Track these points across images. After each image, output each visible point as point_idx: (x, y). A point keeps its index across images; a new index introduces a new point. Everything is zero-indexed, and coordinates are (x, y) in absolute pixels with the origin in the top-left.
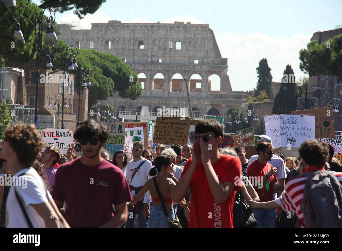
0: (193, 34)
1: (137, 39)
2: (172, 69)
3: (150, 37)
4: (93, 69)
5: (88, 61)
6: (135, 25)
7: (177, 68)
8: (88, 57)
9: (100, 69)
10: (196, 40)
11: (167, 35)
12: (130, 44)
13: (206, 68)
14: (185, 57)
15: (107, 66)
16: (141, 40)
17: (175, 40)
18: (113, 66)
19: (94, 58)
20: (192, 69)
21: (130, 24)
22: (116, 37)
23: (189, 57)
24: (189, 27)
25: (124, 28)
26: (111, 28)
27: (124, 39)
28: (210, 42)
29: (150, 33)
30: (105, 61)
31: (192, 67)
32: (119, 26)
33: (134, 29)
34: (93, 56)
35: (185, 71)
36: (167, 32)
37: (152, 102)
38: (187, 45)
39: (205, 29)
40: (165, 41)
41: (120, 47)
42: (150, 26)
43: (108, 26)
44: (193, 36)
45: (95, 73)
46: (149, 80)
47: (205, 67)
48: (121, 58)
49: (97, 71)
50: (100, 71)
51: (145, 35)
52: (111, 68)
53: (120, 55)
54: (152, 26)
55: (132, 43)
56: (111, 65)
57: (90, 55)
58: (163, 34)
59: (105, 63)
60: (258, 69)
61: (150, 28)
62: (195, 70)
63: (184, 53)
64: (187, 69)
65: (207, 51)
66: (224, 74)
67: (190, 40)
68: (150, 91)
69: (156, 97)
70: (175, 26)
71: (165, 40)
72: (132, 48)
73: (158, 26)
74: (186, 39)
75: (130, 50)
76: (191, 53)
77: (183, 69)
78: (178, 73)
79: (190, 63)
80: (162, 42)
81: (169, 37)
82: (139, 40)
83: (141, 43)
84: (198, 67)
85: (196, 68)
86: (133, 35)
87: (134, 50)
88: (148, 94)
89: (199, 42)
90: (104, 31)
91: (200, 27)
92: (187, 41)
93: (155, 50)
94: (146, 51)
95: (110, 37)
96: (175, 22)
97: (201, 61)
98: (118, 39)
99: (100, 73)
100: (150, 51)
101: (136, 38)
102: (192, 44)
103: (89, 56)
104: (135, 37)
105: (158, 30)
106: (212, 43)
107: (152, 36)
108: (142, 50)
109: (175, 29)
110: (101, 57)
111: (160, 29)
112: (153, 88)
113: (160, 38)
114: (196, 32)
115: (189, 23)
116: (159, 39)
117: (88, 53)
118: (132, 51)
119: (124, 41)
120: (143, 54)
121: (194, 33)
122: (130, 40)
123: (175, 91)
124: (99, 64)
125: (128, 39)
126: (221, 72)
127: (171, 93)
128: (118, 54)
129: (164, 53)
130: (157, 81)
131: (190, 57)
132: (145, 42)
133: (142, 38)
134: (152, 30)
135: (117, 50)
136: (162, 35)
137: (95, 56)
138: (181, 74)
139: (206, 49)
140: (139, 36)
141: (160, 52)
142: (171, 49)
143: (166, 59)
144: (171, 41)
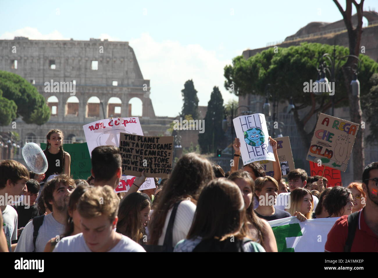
0: (111, 52)
1: (47, 58)
2: (87, 91)
3: (62, 56)
6: (45, 43)
7: (93, 90)
10: (114, 59)
11: (81, 54)
12: (40, 63)
13: (126, 91)
14: (102, 78)
16: (52, 58)
17: (91, 59)
20: (111, 92)
21: (39, 41)
22: (23, 56)
23: (107, 79)
24: (107, 45)
25: (32, 45)
26: (17, 45)
27: (32, 58)
28: (131, 62)
29: (63, 51)
31: (110, 89)
32: (26, 43)
33: (44, 46)
35: (103, 94)
36: (81, 49)
37: (66, 129)
38: (105, 64)
39: (125, 46)
40: (79, 61)
41: (28, 67)
42: (62, 43)
43: (14, 43)
44: (111, 55)
46: (61, 104)
47: (125, 89)
48: (30, 79)
51: (57, 53)
53: (27, 76)
54: (65, 43)
55: (42, 62)
58: (78, 52)
60: (183, 91)
61: (62, 46)
62: (114, 92)
63: (101, 73)
64: (105, 92)
65: (127, 72)
66: (146, 97)
67: (108, 59)
68: (63, 116)
69: (70, 124)
70: (91, 44)
71: (80, 58)
72: (42, 67)
73: (71, 43)
74: (103, 59)
75: (39, 70)
76: (109, 74)
77: (100, 92)
78: (94, 96)
79: (108, 85)
80: (76, 61)
81: (84, 56)
82: (50, 58)
83: (52, 62)
84: (118, 90)
85: (115, 90)
86: (42, 53)
87: (44, 70)
88: (61, 120)
89: (118, 62)
90: (9, 49)
91: (119, 45)
92: (105, 61)
93: (69, 70)
94: (58, 71)
95: (16, 56)
96: (91, 39)
97: (120, 83)
98: (26, 58)
100: (62, 72)
102: (110, 63)
104: (45, 56)
105: (71, 48)
106: (132, 63)
107: (64, 55)
108: (54, 70)
109: (90, 47)
111: (74, 46)
112: (66, 113)
113: (74, 57)
114: (115, 50)
115: (106, 41)
116: (73, 58)
118: (42, 71)
119: (32, 60)
120: (54, 74)
121: (113, 52)
122: (39, 59)
123: (92, 116)
125: (37, 58)
126: (142, 95)
127: (87, 119)
128: (25, 74)
129: (78, 73)
130: (71, 105)
132: (57, 61)
134: (65, 48)
135: (25, 70)
136: (75, 53)
138: (98, 97)
139: (126, 69)
140: (50, 54)
141: (75, 73)
142: (86, 69)
143: (80, 80)
144: (87, 61)
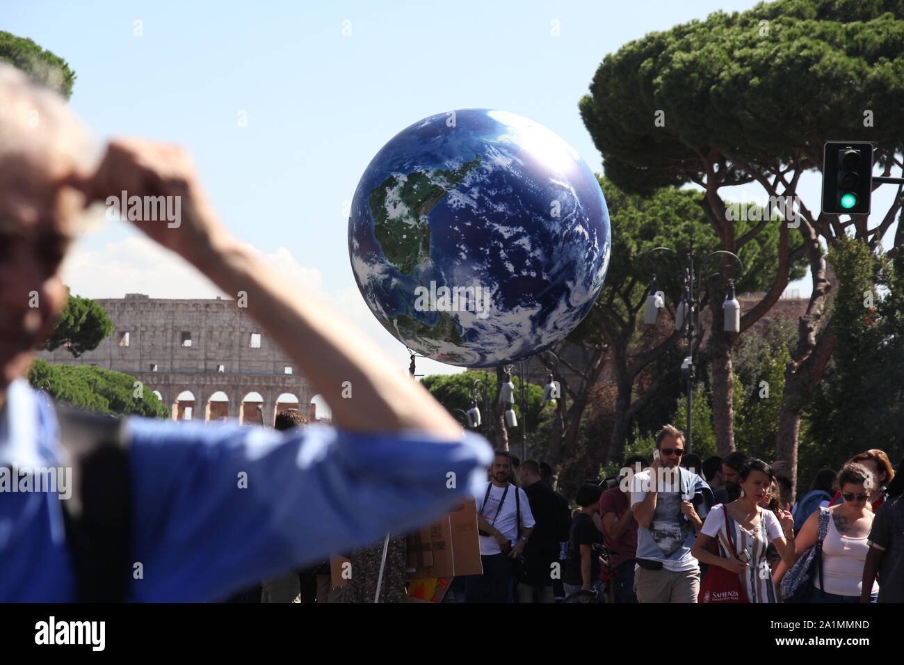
1: (179, 328)
2: (242, 384)
3: (203, 325)
4: (94, 400)
5: (86, 386)
6: (176, 303)
7: (253, 382)
8: (87, 380)
9: (106, 399)
11: (234, 322)
12: (166, 336)
14: (267, 361)
15: (117, 393)
16: (186, 330)
17: (250, 331)
18: (127, 393)
19: (96, 380)
20: (281, 385)
21: (165, 300)
22: (138, 325)
23: (275, 363)
25: (154, 307)
26: (131, 309)
27: (154, 329)
29: (204, 317)
30: (114, 386)
31: (281, 380)
32: (146, 304)
33: (174, 309)
34: (95, 377)
35: (268, 388)
36: (234, 315)
40: (231, 333)
41: (147, 344)
42: (202, 305)
43: (125, 304)
45: (97, 406)
46: (200, 404)
48: (149, 363)
49: (100, 403)
50: (105, 402)
51: (195, 321)
52: (125, 397)
53: (145, 357)
54: (207, 304)
55: (169, 336)
56: (125, 392)
57: (89, 376)
58: (228, 318)
59: (114, 389)
61: (203, 309)
62: (286, 385)
63: (266, 354)
64: (272, 384)
71: (231, 330)
72: (169, 344)
73: (217, 305)
75: (165, 348)
76: (279, 355)
77: (264, 384)
78: (254, 391)
79: (276, 374)
80: (225, 335)
81: (238, 326)
82: (182, 329)
83: (186, 336)
84: (293, 381)
85: (288, 381)
86: (171, 321)
87: (172, 347)
90: (117, 313)
93: (213, 349)
94: (196, 350)
95: (128, 325)
98: (143, 329)
99: (105, 406)
100: (202, 351)
101: (176, 326)
103: (88, 378)
104: (174, 325)
105: (218, 312)
107: (206, 324)
108: (188, 347)
110: (107, 379)
111: (222, 309)
113: (222, 327)
116: (220, 329)
117: (87, 372)
118: (169, 350)
119: (154, 332)
120: (189, 355)
124: (104, 390)
125: (163, 329)
128: (142, 355)
129: (228, 354)
130: (215, 405)
131: (278, 361)
132: (194, 334)
133: (189, 327)
134: (207, 312)
135: (141, 348)
136: (225, 322)
137: (98, 378)
138: (260, 393)
140: (183, 322)
141: (222, 353)
142: (241, 346)
143: (232, 365)
144: (243, 333)
